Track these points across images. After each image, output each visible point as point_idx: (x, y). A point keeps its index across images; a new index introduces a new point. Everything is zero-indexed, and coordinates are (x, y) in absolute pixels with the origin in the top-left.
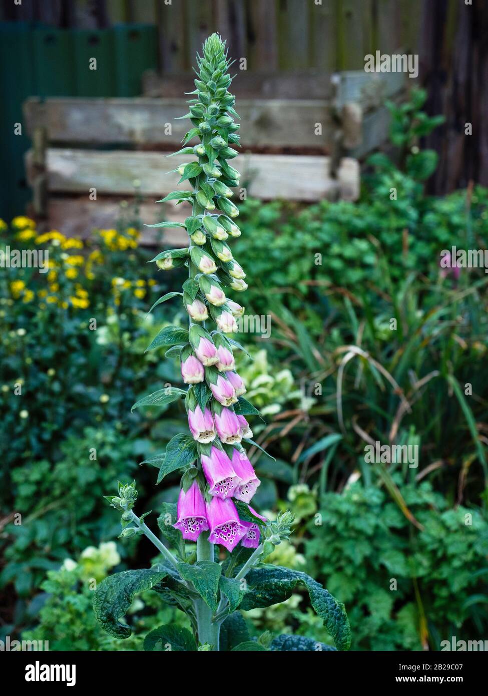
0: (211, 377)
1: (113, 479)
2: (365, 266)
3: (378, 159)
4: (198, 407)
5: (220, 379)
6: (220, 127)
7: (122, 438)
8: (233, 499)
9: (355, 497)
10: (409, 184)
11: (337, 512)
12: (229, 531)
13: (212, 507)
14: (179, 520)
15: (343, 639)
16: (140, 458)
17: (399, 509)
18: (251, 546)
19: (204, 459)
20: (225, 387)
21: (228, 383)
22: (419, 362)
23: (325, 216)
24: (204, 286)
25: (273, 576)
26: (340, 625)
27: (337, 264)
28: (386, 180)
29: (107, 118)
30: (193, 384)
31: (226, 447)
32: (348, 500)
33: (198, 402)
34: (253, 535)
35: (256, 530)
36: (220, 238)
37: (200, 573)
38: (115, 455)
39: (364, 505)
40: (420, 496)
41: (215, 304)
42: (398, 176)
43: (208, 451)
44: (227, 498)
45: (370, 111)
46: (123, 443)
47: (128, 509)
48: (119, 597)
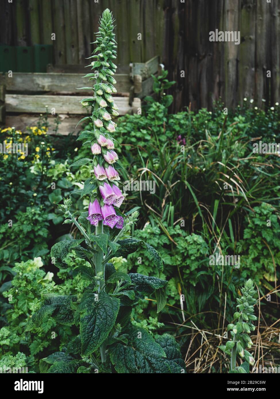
0: (104, 151)
1: (39, 230)
2: (146, 141)
3: (149, 98)
4: (98, 165)
5: (108, 152)
6: (109, 47)
7: (43, 211)
8: (113, 205)
9: (149, 231)
10: (162, 107)
11: (141, 237)
12: (111, 219)
13: (104, 209)
14: (90, 215)
15: (160, 267)
16: (51, 221)
17: (167, 236)
18: (120, 228)
19: (101, 187)
20: (110, 156)
21: (111, 154)
22: (171, 177)
23: (128, 120)
24: (102, 112)
25: (129, 242)
26: (158, 261)
27: (134, 140)
28: (153, 105)
29: (33, 81)
30: (96, 155)
31: (110, 183)
32: (146, 232)
33: (98, 163)
34: (120, 223)
35: (122, 221)
36: (109, 92)
37: (99, 238)
38: (40, 219)
39: (153, 234)
40: (175, 231)
41: (106, 120)
42: (158, 104)
43: (102, 184)
44: (111, 205)
45: (144, 79)
46: (43, 214)
47: (68, 210)
48: (63, 250)
